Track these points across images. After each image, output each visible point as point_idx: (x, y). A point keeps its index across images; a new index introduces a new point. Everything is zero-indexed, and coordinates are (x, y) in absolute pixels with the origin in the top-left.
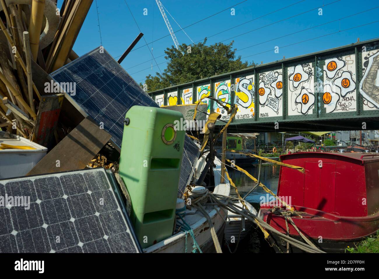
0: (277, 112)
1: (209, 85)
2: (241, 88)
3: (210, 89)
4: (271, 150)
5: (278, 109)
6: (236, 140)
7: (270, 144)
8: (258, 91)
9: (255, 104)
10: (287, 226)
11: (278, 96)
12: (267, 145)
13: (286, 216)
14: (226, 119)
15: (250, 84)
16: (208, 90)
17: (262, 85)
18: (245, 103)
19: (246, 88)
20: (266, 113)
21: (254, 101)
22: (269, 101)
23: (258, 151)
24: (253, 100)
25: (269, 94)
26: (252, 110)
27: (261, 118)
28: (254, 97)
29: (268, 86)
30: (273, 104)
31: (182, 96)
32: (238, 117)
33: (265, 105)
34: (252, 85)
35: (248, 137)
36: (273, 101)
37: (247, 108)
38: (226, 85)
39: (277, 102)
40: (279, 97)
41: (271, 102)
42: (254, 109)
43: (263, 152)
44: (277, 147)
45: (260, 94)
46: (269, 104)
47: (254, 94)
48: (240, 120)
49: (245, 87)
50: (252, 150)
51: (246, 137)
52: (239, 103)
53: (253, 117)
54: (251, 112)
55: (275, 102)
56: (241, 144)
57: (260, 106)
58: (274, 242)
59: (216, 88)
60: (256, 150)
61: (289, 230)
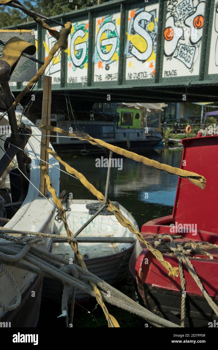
0: (191, 69)
1: (87, 22)
2: (137, 28)
3: (88, 29)
4: (183, 128)
5: (192, 64)
6: (133, 113)
7: (183, 121)
8: (163, 32)
9: (157, 55)
10: (182, 276)
11: (194, 41)
12: (178, 122)
13: (180, 255)
14: (112, 79)
15: (151, 21)
16: (85, 30)
17: (169, 22)
18: (141, 53)
19: (145, 28)
20: (173, 70)
21: (155, 51)
22: (180, 51)
23: (165, 130)
24: (155, 48)
25: (180, 39)
26: (151, 66)
27: (166, 78)
28: (155, 43)
29: (179, 23)
30: (186, 56)
31: (44, 40)
32: (130, 76)
33: (173, 57)
34: (154, 22)
35: (150, 109)
36: (186, 50)
37: (144, 61)
38: (113, 22)
39: (192, 52)
40: (196, 43)
41: (182, 51)
42: (154, 64)
43: (171, 132)
44: (193, 124)
45: (166, 37)
46: (178, 55)
47: (157, 38)
48: (133, 81)
49: (143, 26)
50: (155, 129)
51: (148, 110)
52: (131, 53)
53: (153, 76)
54: (151, 68)
55: (189, 51)
56: (140, 119)
57: (165, 58)
58: (156, 307)
59: (97, 27)
60: (162, 129)
61: (185, 285)
